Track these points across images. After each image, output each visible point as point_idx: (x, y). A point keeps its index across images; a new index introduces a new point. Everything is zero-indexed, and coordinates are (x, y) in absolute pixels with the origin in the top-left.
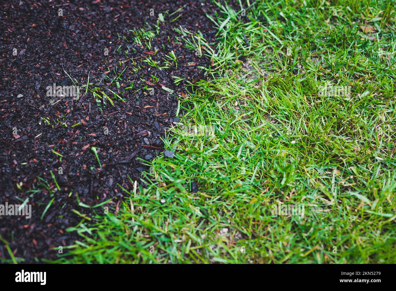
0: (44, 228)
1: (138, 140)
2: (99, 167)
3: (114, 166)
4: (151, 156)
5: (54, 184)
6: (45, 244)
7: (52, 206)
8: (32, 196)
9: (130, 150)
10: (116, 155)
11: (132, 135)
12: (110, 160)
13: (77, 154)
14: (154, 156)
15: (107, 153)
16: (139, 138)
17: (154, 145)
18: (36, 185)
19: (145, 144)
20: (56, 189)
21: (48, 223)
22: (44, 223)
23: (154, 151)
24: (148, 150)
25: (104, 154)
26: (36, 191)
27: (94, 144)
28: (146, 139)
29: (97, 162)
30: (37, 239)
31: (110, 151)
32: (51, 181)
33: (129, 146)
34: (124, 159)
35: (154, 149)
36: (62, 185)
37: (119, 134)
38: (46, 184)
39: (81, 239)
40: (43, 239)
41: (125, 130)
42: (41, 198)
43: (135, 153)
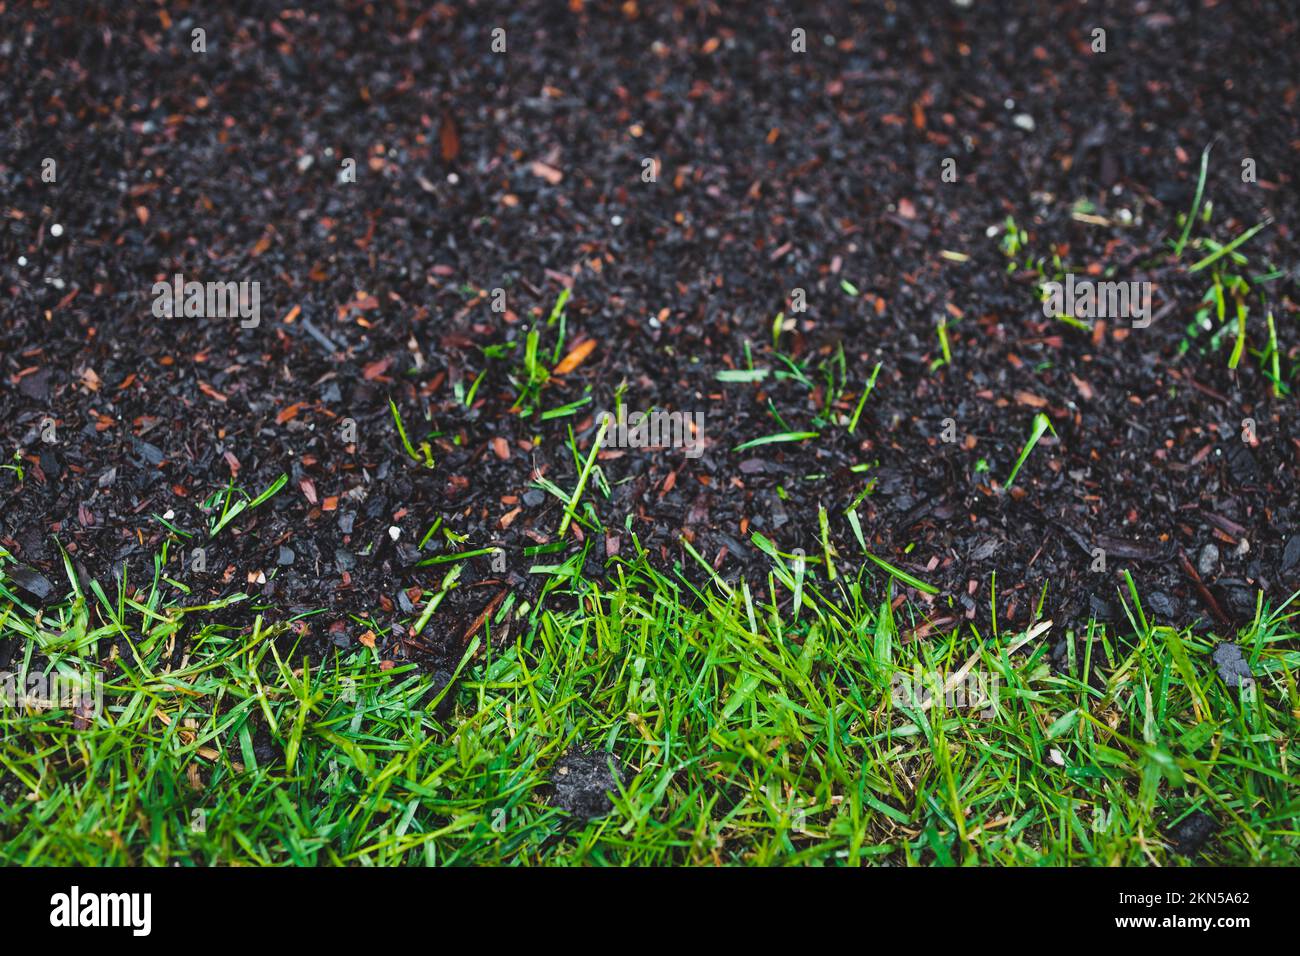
0: (719, 475)
1: (1188, 530)
2: (1001, 482)
3: (1040, 522)
4: (1170, 610)
5: (854, 402)
6: (684, 512)
7: (790, 447)
8: (781, 375)
9: (1132, 529)
10: (1079, 501)
11: (1183, 497)
12: (1049, 497)
13: (988, 394)
14: (1180, 620)
15: (1065, 470)
16: (1195, 528)
17: (1217, 590)
18: (815, 362)
19: (1196, 563)
20: (844, 420)
21: (740, 473)
22: (734, 463)
23: (1198, 609)
24: (1180, 587)
25: (1054, 466)
26: (799, 376)
27: (1060, 414)
28: (1212, 551)
29: (1012, 464)
30: (679, 481)
31: (1078, 476)
32: (856, 387)
33: (1143, 517)
34: (1089, 536)
35: (1203, 603)
36: (868, 424)
37: (1151, 458)
38: (837, 384)
39: (759, 587)
40: (692, 496)
41: (1183, 468)
42: (791, 402)
43: (1137, 552)
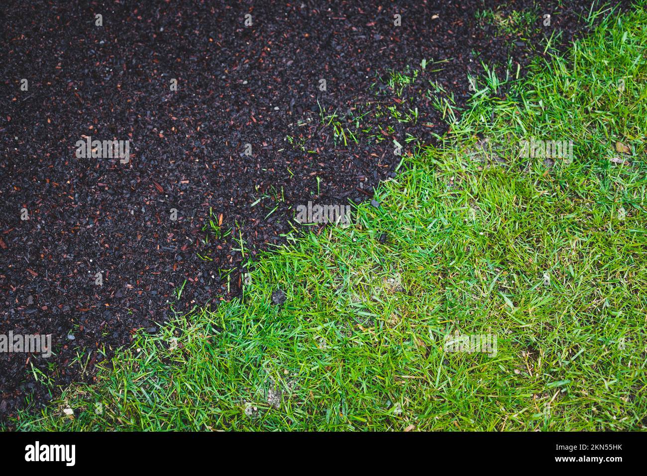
0: (265, 226)
1: (355, 183)
2: (317, 194)
3: (329, 198)
4: (360, 200)
5: (281, 195)
6: (263, 237)
7: (274, 212)
8: (263, 198)
9: (345, 188)
10: (333, 189)
11: (351, 176)
12: (327, 192)
13: (305, 178)
14: (362, 200)
15: (327, 185)
16: (356, 181)
17: (366, 190)
18: (268, 191)
19: (360, 187)
20: (281, 200)
21: (268, 223)
22: (266, 221)
23: (365, 196)
24: (360, 194)
25: (325, 185)
26: (267, 196)
27: (320, 173)
28: (361, 184)
29: (317, 189)
30: (258, 232)
31: (330, 184)
32: (279, 191)
33: (346, 185)
34: (338, 195)
35: (365, 194)
36: (286, 198)
37: (342, 172)
38: (275, 194)
39: (288, 245)
40: (262, 233)
41: (348, 171)
42: (269, 202)
43: (348, 192)
